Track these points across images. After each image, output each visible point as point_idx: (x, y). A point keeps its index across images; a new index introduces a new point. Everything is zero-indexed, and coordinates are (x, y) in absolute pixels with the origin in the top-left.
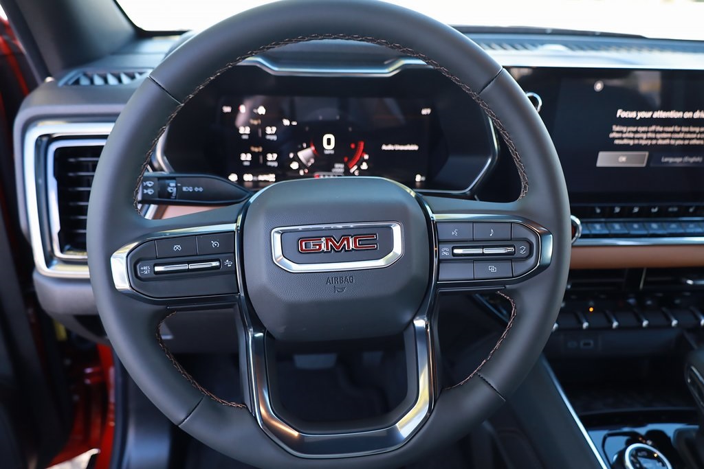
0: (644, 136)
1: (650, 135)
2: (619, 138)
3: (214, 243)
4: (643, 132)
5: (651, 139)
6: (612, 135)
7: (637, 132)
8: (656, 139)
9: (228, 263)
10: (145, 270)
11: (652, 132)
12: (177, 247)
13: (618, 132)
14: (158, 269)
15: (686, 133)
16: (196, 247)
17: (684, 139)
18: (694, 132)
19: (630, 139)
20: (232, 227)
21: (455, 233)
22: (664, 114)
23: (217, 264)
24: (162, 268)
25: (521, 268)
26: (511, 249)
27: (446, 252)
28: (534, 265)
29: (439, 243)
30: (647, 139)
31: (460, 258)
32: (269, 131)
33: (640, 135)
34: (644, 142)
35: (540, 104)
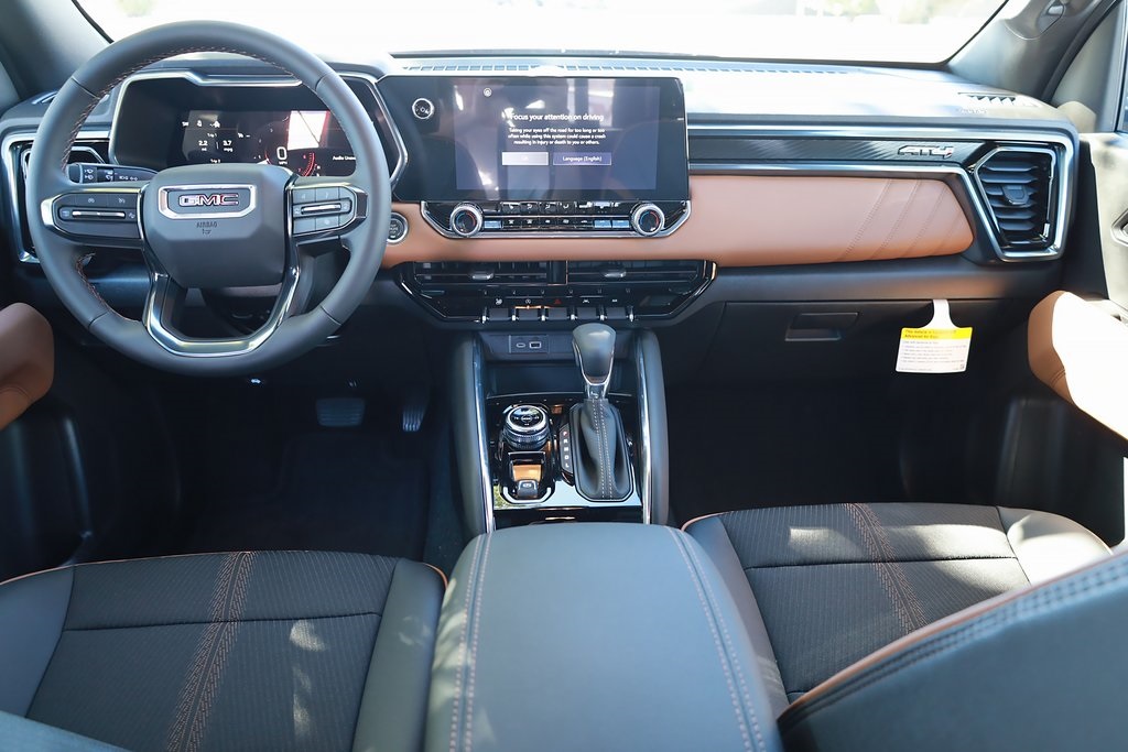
0: (541, 137)
1: (545, 136)
2: (517, 140)
3: (121, 200)
4: (539, 134)
5: (547, 139)
6: (510, 137)
7: (533, 133)
8: (551, 139)
9: (131, 215)
10: (66, 213)
11: (547, 133)
12: (92, 200)
13: (515, 133)
14: (75, 213)
15: (579, 134)
16: (106, 201)
17: (578, 139)
18: (587, 133)
19: (528, 139)
20: (138, 191)
21: (304, 197)
22: (555, 117)
23: (123, 215)
24: (79, 213)
25: (345, 220)
26: (339, 206)
27: (297, 211)
28: (352, 216)
29: (293, 205)
30: (544, 140)
31: (306, 216)
32: (225, 143)
33: (536, 136)
34: (542, 143)
35: (432, 108)
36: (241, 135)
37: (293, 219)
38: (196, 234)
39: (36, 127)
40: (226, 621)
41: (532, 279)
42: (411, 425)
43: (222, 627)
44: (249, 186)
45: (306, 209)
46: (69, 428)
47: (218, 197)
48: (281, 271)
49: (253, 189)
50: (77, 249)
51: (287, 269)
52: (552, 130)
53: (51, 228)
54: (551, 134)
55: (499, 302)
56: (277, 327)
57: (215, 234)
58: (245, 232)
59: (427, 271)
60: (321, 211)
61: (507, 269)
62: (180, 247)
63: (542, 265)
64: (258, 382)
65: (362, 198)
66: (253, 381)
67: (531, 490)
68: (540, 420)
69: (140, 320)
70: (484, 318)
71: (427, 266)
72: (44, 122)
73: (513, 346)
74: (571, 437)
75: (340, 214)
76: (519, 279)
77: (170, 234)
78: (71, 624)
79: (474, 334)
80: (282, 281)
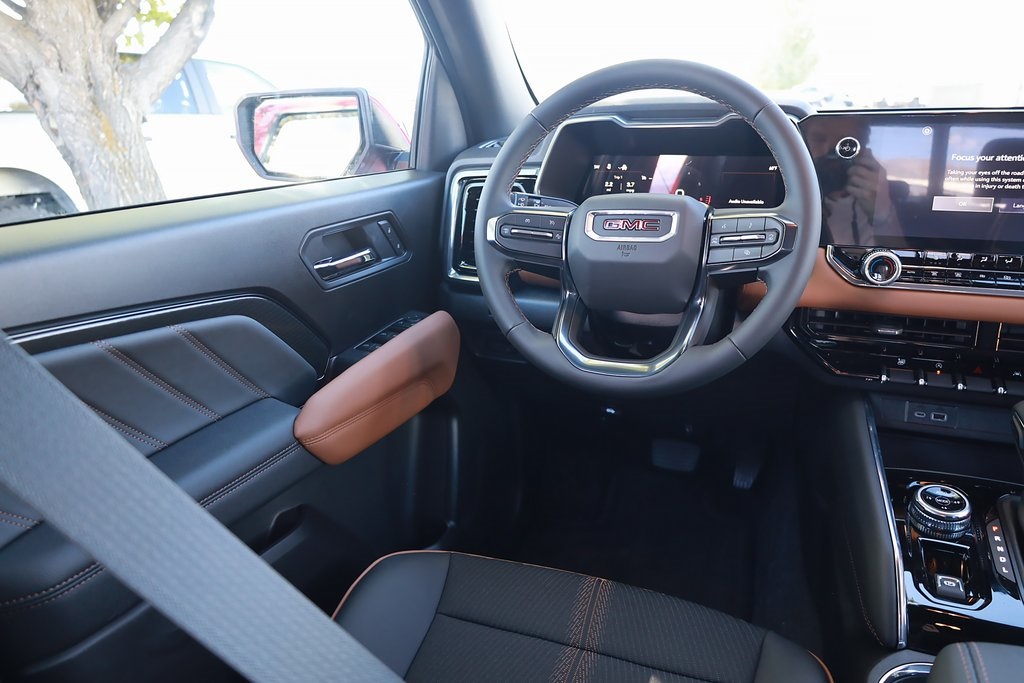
0: (988, 180)
1: (993, 179)
3: (551, 222)
4: (985, 176)
5: (995, 183)
6: (947, 179)
8: (1002, 183)
9: (558, 236)
10: (506, 231)
11: (996, 176)
12: (528, 220)
13: (954, 176)
14: (513, 231)
16: (540, 222)
20: (566, 215)
21: (724, 227)
22: (1010, 158)
23: (551, 235)
24: (516, 231)
25: (768, 252)
26: (763, 237)
27: (715, 241)
28: (777, 248)
29: (711, 234)
30: (990, 183)
31: (723, 246)
32: (629, 185)
33: (982, 180)
34: (987, 187)
35: (859, 147)
36: (644, 178)
37: (710, 248)
38: (616, 256)
39: (490, 165)
40: (583, 649)
41: (946, 340)
42: (742, 481)
43: (580, 654)
44: (671, 213)
45: (725, 239)
46: (455, 425)
47: (641, 223)
48: (686, 301)
49: (676, 217)
50: (509, 263)
51: (692, 298)
52: (1004, 173)
53: (492, 243)
54: (1000, 176)
55: (902, 362)
56: (679, 355)
57: (634, 257)
58: (661, 258)
59: (820, 319)
60: (741, 240)
61: (917, 324)
62: (597, 267)
63: (959, 325)
64: (613, 412)
65: (790, 231)
66: (608, 410)
67: (955, 591)
68: (961, 507)
69: (550, 333)
70: (884, 378)
71: (821, 314)
72: (495, 162)
73: (910, 414)
74: (1004, 532)
75: (762, 245)
76: (928, 339)
77: (591, 255)
78: (445, 611)
79: (865, 394)
80: (684, 310)
